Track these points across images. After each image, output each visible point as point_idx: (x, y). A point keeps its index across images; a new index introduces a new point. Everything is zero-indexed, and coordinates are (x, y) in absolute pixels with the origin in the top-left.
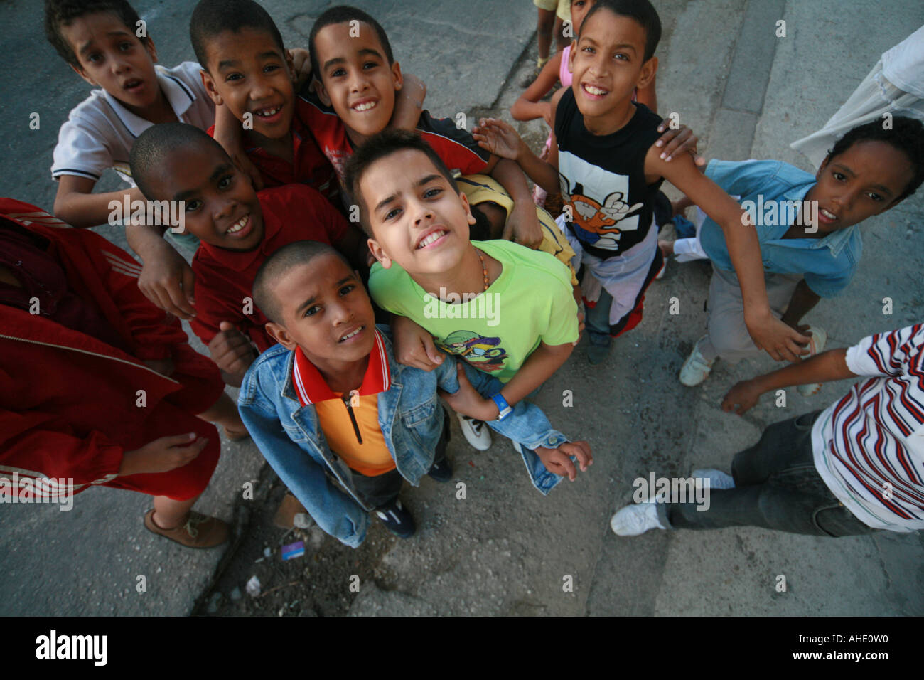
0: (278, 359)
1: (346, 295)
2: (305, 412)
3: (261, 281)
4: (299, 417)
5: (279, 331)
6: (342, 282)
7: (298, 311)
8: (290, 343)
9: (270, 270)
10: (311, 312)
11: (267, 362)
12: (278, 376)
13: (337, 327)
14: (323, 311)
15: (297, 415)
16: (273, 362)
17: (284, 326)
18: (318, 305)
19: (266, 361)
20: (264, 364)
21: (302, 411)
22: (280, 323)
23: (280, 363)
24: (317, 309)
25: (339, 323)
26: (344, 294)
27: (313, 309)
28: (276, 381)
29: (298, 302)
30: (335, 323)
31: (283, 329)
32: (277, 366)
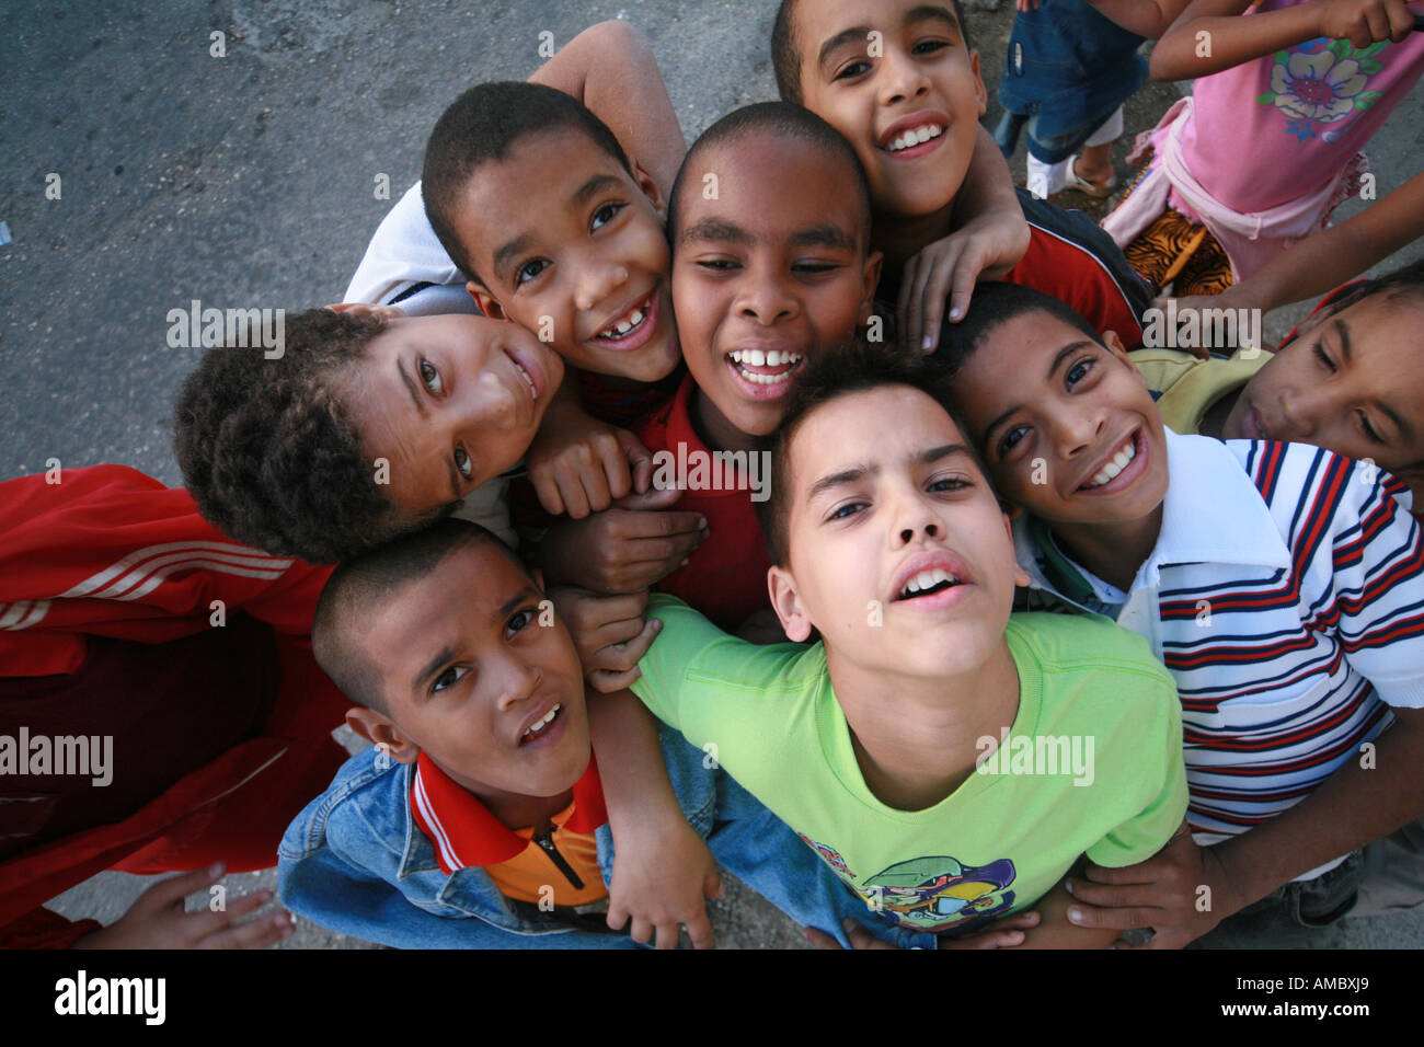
0: (375, 789)
1: (521, 633)
2: (467, 882)
3: (329, 622)
4: (455, 895)
5: (375, 725)
6: (508, 608)
7: (418, 682)
8: (403, 748)
9: (350, 598)
10: (447, 679)
11: (352, 801)
12: (379, 828)
13: (507, 711)
14: (474, 675)
15: (448, 894)
16: (365, 799)
17: (388, 715)
18: (461, 664)
19: (349, 798)
20: (345, 806)
21: (459, 881)
22: (377, 709)
23: (380, 798)
24: (459, 673)
25: (510, 703)
26: (516, 628)
27: (449, 673)
28: (382, 842)
29: (418, 662)
30: (501, 704)
31: (384, 720)
32: (374, 806)
